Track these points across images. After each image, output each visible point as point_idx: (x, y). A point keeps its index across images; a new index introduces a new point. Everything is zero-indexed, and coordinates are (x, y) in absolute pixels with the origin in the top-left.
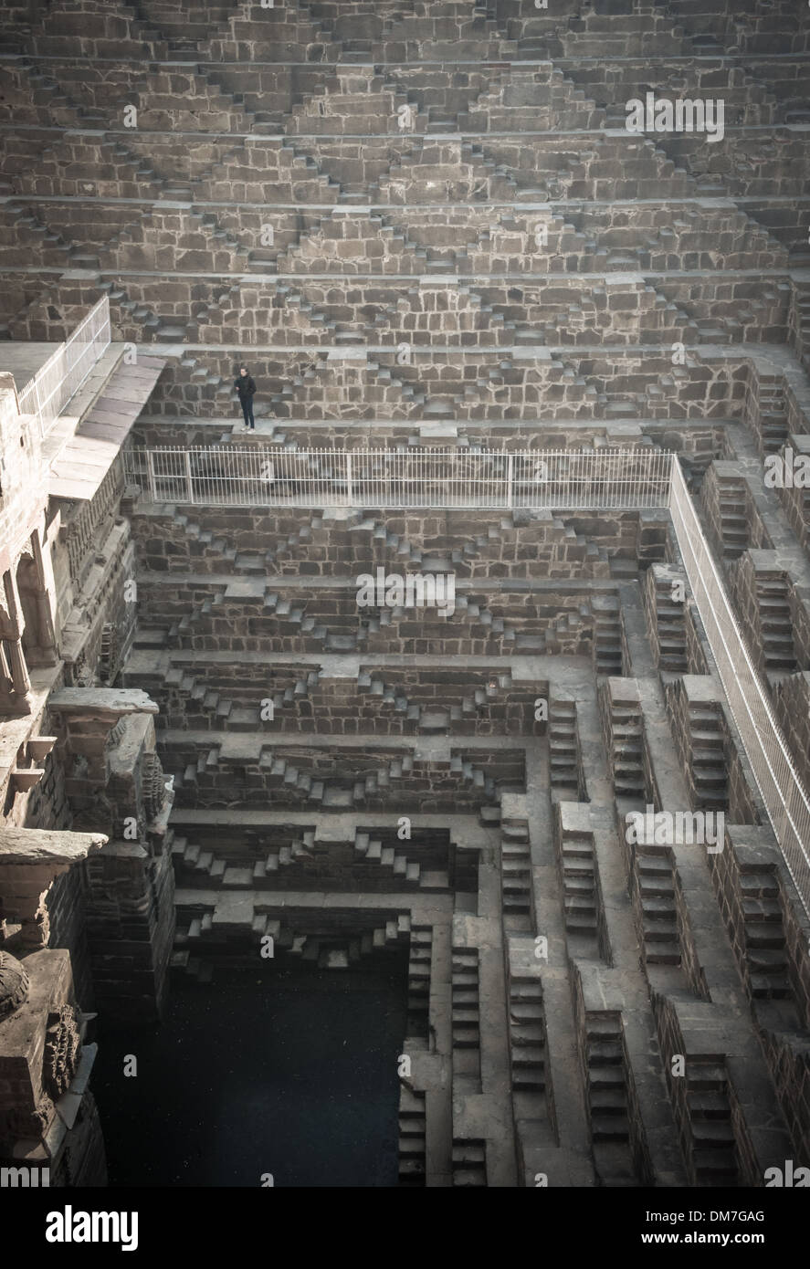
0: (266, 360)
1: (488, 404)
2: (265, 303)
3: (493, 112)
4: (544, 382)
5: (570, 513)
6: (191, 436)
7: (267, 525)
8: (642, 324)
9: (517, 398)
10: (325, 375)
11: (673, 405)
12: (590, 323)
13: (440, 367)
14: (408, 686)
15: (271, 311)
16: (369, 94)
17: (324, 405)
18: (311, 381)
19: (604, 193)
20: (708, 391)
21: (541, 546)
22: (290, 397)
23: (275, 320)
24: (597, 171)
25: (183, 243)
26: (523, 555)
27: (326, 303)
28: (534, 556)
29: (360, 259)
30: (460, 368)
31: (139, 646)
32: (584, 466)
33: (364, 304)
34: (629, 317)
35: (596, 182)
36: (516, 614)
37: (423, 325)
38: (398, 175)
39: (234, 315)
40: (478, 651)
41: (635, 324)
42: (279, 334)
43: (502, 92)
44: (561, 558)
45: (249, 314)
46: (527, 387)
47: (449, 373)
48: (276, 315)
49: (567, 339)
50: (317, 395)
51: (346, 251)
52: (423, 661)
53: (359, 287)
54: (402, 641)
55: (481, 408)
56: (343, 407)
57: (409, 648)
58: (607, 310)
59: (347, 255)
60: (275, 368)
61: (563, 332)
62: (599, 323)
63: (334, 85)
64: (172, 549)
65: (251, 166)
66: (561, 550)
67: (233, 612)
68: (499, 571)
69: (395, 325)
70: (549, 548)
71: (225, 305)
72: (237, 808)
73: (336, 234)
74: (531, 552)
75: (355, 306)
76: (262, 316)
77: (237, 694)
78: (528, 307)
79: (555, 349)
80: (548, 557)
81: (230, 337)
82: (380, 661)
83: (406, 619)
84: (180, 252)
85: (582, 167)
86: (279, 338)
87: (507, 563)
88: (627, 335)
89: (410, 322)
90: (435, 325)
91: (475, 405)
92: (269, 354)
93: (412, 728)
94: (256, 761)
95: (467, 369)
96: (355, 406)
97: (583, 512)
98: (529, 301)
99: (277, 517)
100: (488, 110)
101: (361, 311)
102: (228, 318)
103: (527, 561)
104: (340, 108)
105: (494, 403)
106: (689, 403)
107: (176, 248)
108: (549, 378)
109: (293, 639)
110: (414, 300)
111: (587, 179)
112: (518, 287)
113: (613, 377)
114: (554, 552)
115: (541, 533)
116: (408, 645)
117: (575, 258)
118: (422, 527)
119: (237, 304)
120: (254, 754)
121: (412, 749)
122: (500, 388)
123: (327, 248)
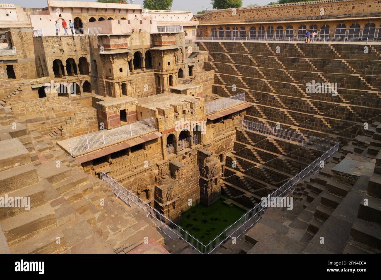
0: (269, 109)
1: (307, 125)
2: (272, 99)
3: (329, 69)
4: (319, 123)
5: (314, 150)
6: (253, 120)
7: (258, 138)
8: (346, 115)
9: (313, 125)
10: (277, 113)
11: (348, 134)
12: (334, 113)
13: (300, 116)
14: (272, 175)
15: (273, 100)
16: (305, 64)
17: (276, 119)
18: (275, 114)
19: (348, 87)
20: (357, 133)
21: (305, 155)
22: (271, 116)
23: (273, 102)
24: (346, 82)
25: (263, 87)
26: (301, 156)
27: (284, 101)
28: (303, 157)
29: (293, 94)
30: (304, 117)
31: (232, 153)
32: (322, 142)
33: (291, 102)
34: (343, 113)
35: (346, 84)
36: (297, 168)
37: (300, 107)
38: (305, 79)
39: (267, 100)
40: (287, 173)
41: (345, 115)
42: (274, 105)
43: (331, 65)
44: (309, 159)
45: (269, 100)
46: (316, 123)
47: (302, 118)
48: (274, 101)
49: (329, 116)
50: (275, 117)
51: (290, 92)
52: (275, 170)
53: (290, 99)
54: (273, 165)
55: (306, 125)
56: (280, 120)
57: (274, 168)
58: (338, 111)
59: (291, 92)
60: (271, 111)
61: (328, 114)
62: (336, 113)
63: (298, 62)
64: (242, 138)
65: (279, 75)
66: (309, 157)
67: (246, 151)
68: (296, 158)
69: (294, 107)
70: (307, 156)
71: (266, 98)
72: (236, 185)
73: (289, 88)
74: (303, 156)
75: (289, 102)
76: (271, 101)
77: (244, 166)
78: (323, 108)
79: (324, 117)
80: (306, 158)
81: (265, 104)
82: (268, 168)
83: (274, 161)
84: (262, 88)
85: (343, 81)
86: (273, 106)
87: (298, 156)
88: (343, 117)
89: (297, 106)
90: (302, 108)
91: (304, 125)
92: (270, 108)
93: (269, 182)
94: (240, 178)
95: (306, 117)
96: (282, 120)
97: (316, 151)
98: (323, 106)
99: (260, 137)
100: (328, 68)
101: (290, 103)
102: (266, 100)
103: (302, 158)
104: (299, 66)
105: (308, 125)
106: (352, 134)
107: (262, 87)
108: (320, 122)
109: (255, 159)
110: (299, 102)
111: (344, 84)
112: (321, 103)
113: (337, 125)
114: (308, 157)
115: (305, 152)
116: (274, 166)
117: (336, 99)
118: (285, 145)
119: (267, 98)
120: (240, 176)
121: (267, 186)
122: (309, 122)
123: (287, 91)
